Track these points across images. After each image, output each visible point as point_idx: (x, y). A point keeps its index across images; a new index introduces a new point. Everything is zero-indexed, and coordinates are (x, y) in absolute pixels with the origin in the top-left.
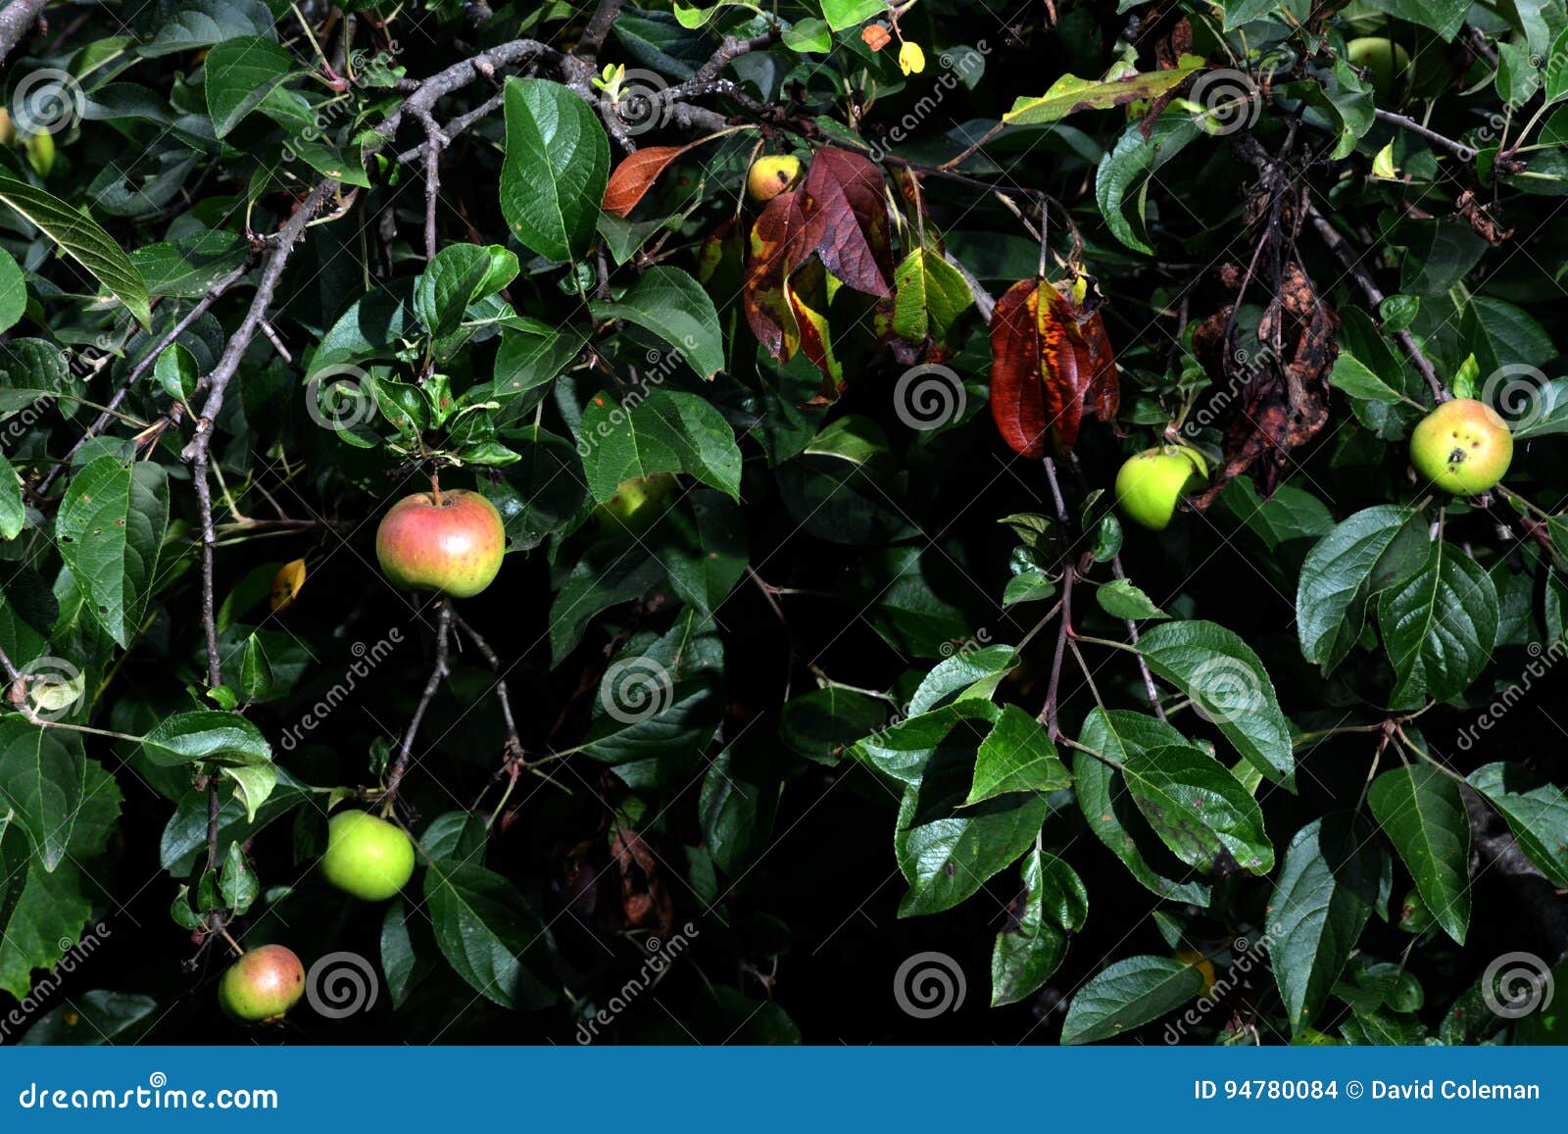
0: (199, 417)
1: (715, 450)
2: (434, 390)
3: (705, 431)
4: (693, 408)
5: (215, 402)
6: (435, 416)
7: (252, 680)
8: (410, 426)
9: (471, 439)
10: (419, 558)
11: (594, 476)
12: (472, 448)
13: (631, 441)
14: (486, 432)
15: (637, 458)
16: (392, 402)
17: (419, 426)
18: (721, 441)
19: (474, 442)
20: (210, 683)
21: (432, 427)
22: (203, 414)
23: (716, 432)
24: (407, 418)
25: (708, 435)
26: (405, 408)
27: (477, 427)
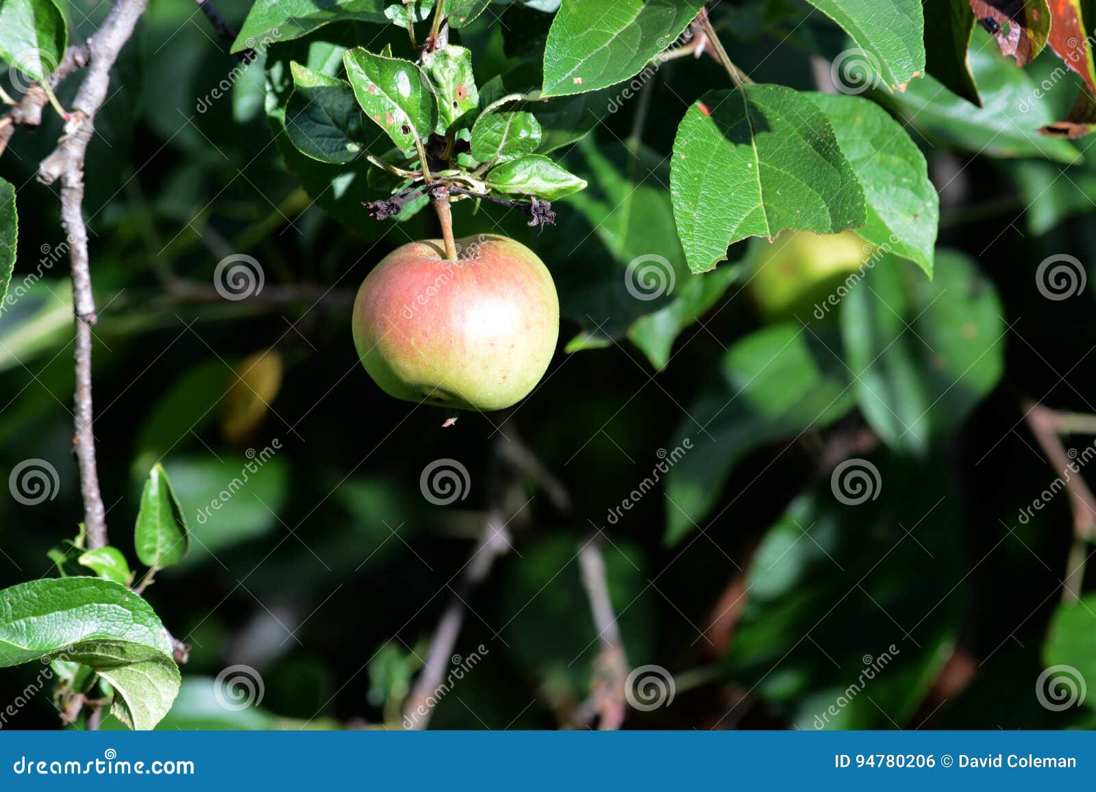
0: (69, 109)
1: (893, 189)
2: (446, 72)
3: (877, 156)
4: (859, 121)
5: (97, 87)
6: (444, 114)
7: (154, 540)
8: (406, 129)
9: (504, 152)
10: (418, 343)
11: (691, 228)
12: (503, 169)
13: (754, 176)
14: (529, 141)
15: (761, 204)
16: (377, 91)
17: (419, 130)
18: (905, 175)
19: (510, 158)
20: (86, 544)
21: (441, 131)
22: (76, 104)
23: (896, 160)
24: (400, 117)
25: (883, 164)
26: (398, 99)
27: (513, 132)
